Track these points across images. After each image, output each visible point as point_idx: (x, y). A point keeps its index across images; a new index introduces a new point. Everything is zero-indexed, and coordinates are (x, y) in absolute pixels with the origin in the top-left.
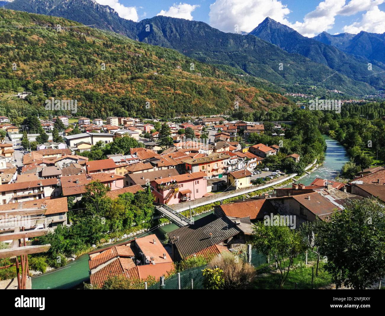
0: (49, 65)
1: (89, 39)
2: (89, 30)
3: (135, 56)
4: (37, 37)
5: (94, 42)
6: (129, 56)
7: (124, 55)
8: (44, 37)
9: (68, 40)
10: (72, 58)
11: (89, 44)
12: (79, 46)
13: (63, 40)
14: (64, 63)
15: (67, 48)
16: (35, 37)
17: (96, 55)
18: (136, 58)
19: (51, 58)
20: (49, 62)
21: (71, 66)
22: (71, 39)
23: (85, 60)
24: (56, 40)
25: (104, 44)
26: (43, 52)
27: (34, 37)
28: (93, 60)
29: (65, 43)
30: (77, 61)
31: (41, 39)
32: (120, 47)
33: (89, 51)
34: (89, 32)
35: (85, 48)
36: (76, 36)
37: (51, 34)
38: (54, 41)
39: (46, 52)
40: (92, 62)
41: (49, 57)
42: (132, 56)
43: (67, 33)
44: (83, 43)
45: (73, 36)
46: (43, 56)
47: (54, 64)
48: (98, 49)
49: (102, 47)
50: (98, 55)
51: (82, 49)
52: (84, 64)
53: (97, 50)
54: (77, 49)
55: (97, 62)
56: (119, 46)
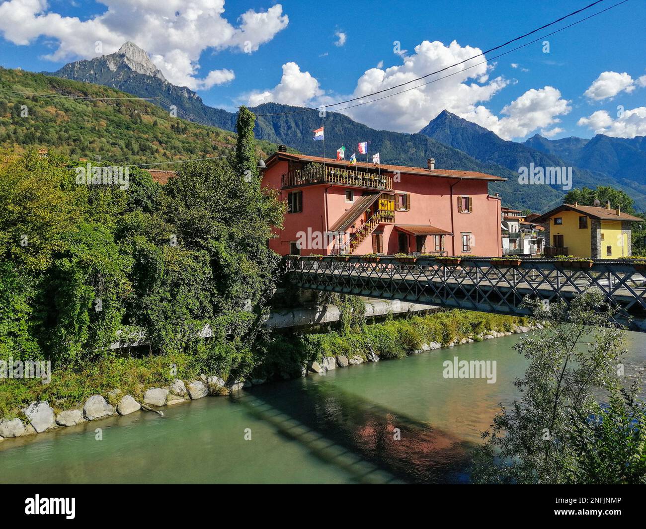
0: (68, 151)
1: (147, 119)
2: (149, 106)
3: (226, 148)
4: (55, 110)
5: (155, 124)
6: (215, 148)
7: (206, 146)
8: (67, 110)
9: (111, 117)
10: (114, 144)
11: (146, 125)
12: (127, 128)
13: (101, 117)
14: (98, 150)
15: (107, 131)
16: (52, 110)
17: (158, 143)
18: (227, 151)
19: (74, 141)
20: (70, 147)
21: (110, 154)
22: (115, 116)
23: (136, 147)
24: (89, 116)
25: (173, 127)
26: (62, 133)
27: (49, 110)
28: (151, 148)
29: (104, 123)
30: (122, 149)
31: (62, 113)
32: (200, 132)
33: (146, 136)
34: (148, 109)
35: (139, 131)
36: (124, 112)
37: (81, 107)
38: (85, 117)
39: (66, 131)
40: (148, 150)
41: (72, 140)
42: (220, 148)
43: (110, 108)
44: (135, 123)
45: (119, 111)
46: (60, 138)
47: (79, 151)
48: (162, 134)
49: (169, 130)
50: (160, 143)
51: (132, 133)
52: (133, 154)
53: (160, 135)
54: (124, 131)
55: (157, 151)
56: (198, 131)
